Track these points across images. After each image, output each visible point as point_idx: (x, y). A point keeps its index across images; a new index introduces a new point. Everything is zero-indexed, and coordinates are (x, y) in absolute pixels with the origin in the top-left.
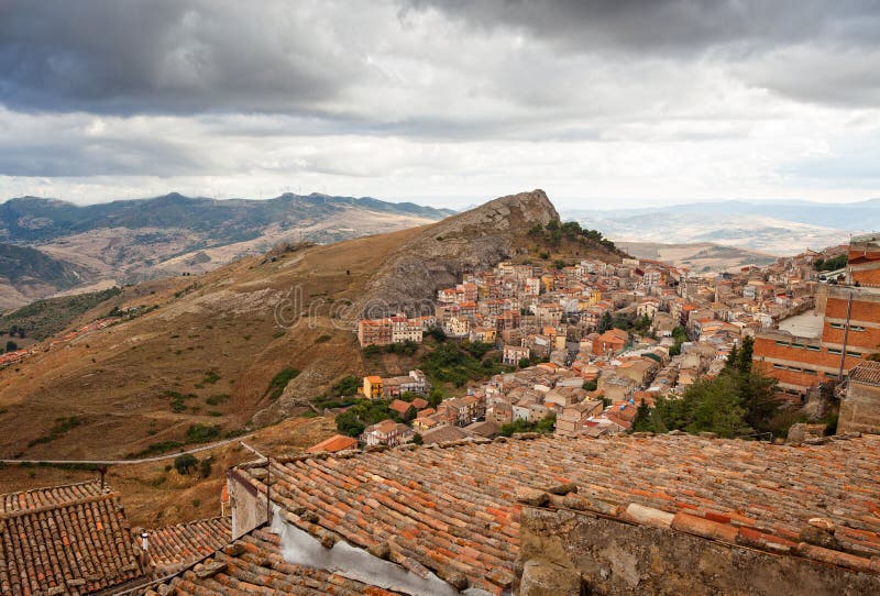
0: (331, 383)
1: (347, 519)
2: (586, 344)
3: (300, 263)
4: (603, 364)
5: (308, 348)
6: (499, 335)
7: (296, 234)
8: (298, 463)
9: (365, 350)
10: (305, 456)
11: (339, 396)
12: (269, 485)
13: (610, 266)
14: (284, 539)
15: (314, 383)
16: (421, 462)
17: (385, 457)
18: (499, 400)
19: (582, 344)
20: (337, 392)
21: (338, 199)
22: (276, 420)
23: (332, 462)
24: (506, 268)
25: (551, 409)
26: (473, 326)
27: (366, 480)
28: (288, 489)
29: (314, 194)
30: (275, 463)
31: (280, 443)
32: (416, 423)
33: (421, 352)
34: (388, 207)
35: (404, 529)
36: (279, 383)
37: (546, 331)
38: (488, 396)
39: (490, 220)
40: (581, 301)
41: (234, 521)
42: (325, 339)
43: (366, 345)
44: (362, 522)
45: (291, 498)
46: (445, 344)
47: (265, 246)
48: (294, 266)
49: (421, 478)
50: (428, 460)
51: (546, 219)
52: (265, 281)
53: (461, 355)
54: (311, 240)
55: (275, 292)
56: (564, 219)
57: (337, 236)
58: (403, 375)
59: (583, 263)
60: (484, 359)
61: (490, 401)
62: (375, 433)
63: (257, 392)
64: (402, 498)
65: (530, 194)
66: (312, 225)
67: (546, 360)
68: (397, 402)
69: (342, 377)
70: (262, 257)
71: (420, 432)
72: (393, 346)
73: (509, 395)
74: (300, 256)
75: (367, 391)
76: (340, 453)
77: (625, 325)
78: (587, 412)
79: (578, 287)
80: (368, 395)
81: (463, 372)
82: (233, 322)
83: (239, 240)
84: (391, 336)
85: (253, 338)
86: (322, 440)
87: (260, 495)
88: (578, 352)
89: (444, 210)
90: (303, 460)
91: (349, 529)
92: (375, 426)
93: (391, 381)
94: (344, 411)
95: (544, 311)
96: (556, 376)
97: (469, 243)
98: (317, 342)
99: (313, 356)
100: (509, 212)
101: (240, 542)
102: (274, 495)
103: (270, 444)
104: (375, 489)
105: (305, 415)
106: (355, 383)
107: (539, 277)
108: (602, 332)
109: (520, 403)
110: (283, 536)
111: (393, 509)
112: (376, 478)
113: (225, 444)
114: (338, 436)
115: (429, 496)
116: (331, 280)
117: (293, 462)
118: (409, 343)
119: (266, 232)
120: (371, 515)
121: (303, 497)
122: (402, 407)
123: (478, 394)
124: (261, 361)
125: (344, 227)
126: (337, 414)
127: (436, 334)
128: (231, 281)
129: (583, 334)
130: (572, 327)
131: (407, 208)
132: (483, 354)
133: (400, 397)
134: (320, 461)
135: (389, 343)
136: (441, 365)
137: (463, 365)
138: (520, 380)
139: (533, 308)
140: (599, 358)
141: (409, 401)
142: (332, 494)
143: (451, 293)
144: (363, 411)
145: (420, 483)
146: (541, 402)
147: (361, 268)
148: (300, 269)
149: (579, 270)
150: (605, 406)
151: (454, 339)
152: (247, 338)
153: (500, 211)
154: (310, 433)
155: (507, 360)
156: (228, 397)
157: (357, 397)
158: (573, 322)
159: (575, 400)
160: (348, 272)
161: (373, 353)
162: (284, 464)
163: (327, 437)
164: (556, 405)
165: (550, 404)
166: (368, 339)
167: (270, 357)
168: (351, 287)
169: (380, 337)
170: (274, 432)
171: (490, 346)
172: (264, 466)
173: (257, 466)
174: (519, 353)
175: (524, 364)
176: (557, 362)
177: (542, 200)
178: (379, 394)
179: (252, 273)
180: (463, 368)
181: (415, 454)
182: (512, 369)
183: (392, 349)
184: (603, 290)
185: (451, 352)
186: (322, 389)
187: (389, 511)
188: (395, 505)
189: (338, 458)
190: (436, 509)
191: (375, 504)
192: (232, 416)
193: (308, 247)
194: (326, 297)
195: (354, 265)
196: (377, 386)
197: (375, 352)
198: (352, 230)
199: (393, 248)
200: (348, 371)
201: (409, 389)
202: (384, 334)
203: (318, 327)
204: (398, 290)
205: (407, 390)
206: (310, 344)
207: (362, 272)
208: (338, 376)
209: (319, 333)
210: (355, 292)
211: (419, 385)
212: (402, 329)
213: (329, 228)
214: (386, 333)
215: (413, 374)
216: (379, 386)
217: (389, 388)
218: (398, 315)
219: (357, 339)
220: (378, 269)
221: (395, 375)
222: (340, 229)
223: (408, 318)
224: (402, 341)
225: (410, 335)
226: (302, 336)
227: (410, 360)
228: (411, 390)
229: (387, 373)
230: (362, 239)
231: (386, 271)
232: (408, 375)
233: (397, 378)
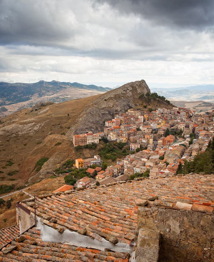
0: (62, 162)
1: (69, 220)
2: (160, 141)
3: (47, 111)
4: (166, 149)
5: (52, 148)
6: (129, 139)
7: (46, 98)
8: (48, 198)
9: (76, 148)
10: (51, 194)
11: (66, 168)
12: (35, 209)
13: (168, 110)
14: (42, 232)
15: (55, 163)
16: (99, 193)
17: (84, 192)
18: (129, 166)
19: (159, 142)
20: (65, 167)
21: (64, 83)
22: (39, 180)
23: (63, 196)
24: (131, 112)
25: (148, 168)
26: (118, 136)
27: (77, 202)
28: (44, 210)
29: (53, 81)
30: (38, 199)
31: (41, 190)
32: (97, 177)
33: (98, 147)
34: (84, 87)
35: (92, 221)
36: (39, 164)
37: (146, 137)
38: (125, 164)
39: (125, 92)
40: (158, 124)
41: (20, 226)
42: (59, 144)
43: (76, 146)
44: (75, 220)
45: (45, 213)
46: (108, 144)
47: (32, 104)
48: (44, 113)
49: (99, 199)
50: (102, 192)
51: (145, 92)
52: (33, 119)
53: (114, 148)
54: (52, 101)
55: (38, 124)
56: (152, 92)
57: (63, 99)
58: (91, 157)
59: (159, 109)
60: (123, 149)
61: (125, 166)
62: (80, 183)
63: (30, 169)
64: (91, 209)
65: (139, 82)
66: (52, 95)
67: (146, 148)
68: (89, 169)
69: (67, 160)
70: (31, 109)
71: (99, 181)
72: (87, 145)
73: (132, 163)
74: (48, 108)
75: (77, 165)
76: (66, 192)
77: (174, 133)
78: (161, 168)
79: (157, 119)
80: (78, 167)
81: (115, 155)
82: (19, 138)
83: (20, 101)
84: (86, 141)
85: (28, 145)
86: (59, 187)
87: (32, 213)
88: (157, 145)
89: (107, 88)
90: (50, 197)
91: (70, 224)
92: (81, 180)
93: (87, 160)
94: (68, 174)
95: (145, 129)
96: (149, 155)
97: (117, 102)
98: (56, 145)
99: (54, 152)
100: (132, 89)
101: (23, 235)
102: (38, 213)
103: (37, 191)
104: (81, 206)
105: (51, 177)
106: (72, 162)
107: (143, 115)
108: (166, 136)
109: (136, 166)
110: (42, 231)
111: (88, 214)
112: (81, 201)
113: (17, 192)
114: (65, 185)
115: (102, 207)
116: (61, 118)
117: (46, 197)
118: (93, 144)
119: (32, 98)
120: (79, 217)
121: (51, 213)
122: (91, 171)
123: (121, 164)
124: (31, 155)
125: (67, 95)
126: (65, 176)
127: (104, 140)
128: (17, 120)
129: (159, 137)
130: (155, 135)
131: (92, 87)
132: (122, 147)
133: (91, 167)
134: (57, 196)
135: (86, 144)
136: (107, 153)
137: (115, 152)
138: (136, 157)
139: (141, 128)
140: (165, 147)
141: (94, 168)
142: (63, 210)
143: (110, 123)
144: (76, 174)
145: (98, 202)
146: (144, 165)
147: (73, 113)
148: (48, 114)
149: (157, 112)
150: (167, 165)
151: (111, 141)
152: (25, 145)
153: (128, 88)
154: (54, 185)
155: (132, 149)
156: (17, 171)
157: (73, 168)
158: (156, 133)
159: (156, 164)
160: (68, 115)
161: (79, 149)
162: (42, 199)
163: (61, 186)
164: (150, 166)
165: (147, 166)
167: (36, 153)
168: (70, 121)
169: (82, 142)
170: (38, 186)
171: (125, 144)
172: (33, 200)
173: (30, 201)
174: (136, 146)
175: (138, 150)
176: (150, 149)
177: (144, 84)
178: (82, 166)
179: (27, 116)
180: (115, 153)
181: (96, 190)
182: (133, 153)
183: (87, 147)
184: (166, 120)
185: (111, 147)
186: (58, 166)
187: (86, 214)
188: (88, 212)
189: (65, 194)
190: (105, 212)
191: (81, 212)
192: (20, 180)
193: (51, 104)
194: (60, 126)
195: (71, 112)
196: (81, 163)
197: (80, 149)
198: (70, 96)
199: (87, 104)
200: (69, 157)
201: (94, 163)
202: (83, 141)
203: (56, 139)
204: (89, 122)
205: (93, 164)
206: (53, 146)
207: (74, 115)
208: (65, 159)
209: (56, 141)
210: (71, 123)
211: (98, 161)
212: (91, 138)
213: (60, 96)
214: (84, 140)
215: (95, 157)
216: (82, 163)
217: (86, 163)
218: (89, 132)
219: (72, 143)
220: (81, 113)
221: (88, 158)
222: (65, 96)
223: (93, 133)
224: (91, 143)
225: (94, 141)
226: (49, 143)
227: (94, 151)
228: (95, 163)
229: (85, 157)
230: (74, 100)
231: (84, 114)
232: (93, 157)
233: (89, 159)
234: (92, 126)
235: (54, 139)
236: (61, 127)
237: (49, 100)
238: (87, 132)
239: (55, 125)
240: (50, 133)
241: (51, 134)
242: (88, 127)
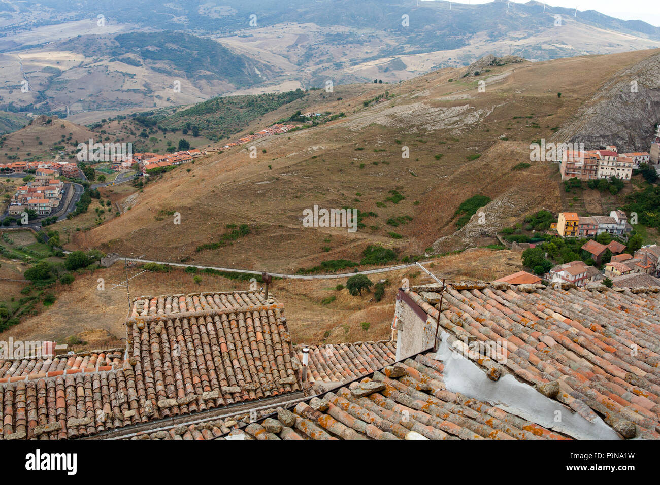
1: (519, 354)
3: (506, 79)
5: (504, 175)
7: (505, 47)
8: (476, 291)
9: (566, 183)
10: (484, 285)
11: (530, 230)
12: (441, 311)
14: (447, 367)
15: (505, 214)
16: (608, 305)
17: (570, 295)
20: (528, 226)
22: (458, 249)
23: (512, 294)
27: (545, 316)
28: (460, 317)
30: (450, 288)
31: (459, 274)
32: (608, 267)
33: (627, 191)
35: (578, 370)
36: (468, 209)
41: (398, 346)
42: (524, 167)
43: (568, 178)
44: (534, 358)
45: (462, 326)
46: (655, 185)
47: (469, 57)
48: (498, 83)
49: (605, 321)
50: (616, 304)
52: (465, 96)
54: (520, 55)
55: (476, 110)
57: (552, 53)
58: (603, 214)
62: (562, 273)
63: (442, 218)
64: (581, 339)
66: (524, 38)
68: (592, 243)
69: (536, 210)
70: (464, 70)
71: (611, 278)
72: (597, 182)
74: (507, 72)
75: (560, 228)
76: (522, 286)
80: (561, 233)
82: (425, 139)
83: (440, 48)
84: (596, 171)
85: (444, 159)
86: (505, 275)
87: (430, 319)
90: (481, 290)
91: (519, 364)
92: (564, 266)
93: (589, 220)
94: (532, 246)
98: (514, 169)
99: (507, 184)
101: (402, 365)
102: (445, 321)
103: (449, 274)
104: (554, 327)
105: (490, 247)
106: (549, 217)
110: (448, 363)
111: (570, 350)
112: (557, 316)
113: (403, 268)
114: (522, 273)
115: (611, 341)
116: (537, 102)
117: (470, 290)
118: (614, 180)
119: (471, 41)
120: (546, 353)
121: (476, 328)
122: (597, 249)
124: (450, 184)
125: (563, 43)
126: (525, 249)
127: (646, 173)
128: (427, 93)
131: (638, 27)
133: (596, 238)
134: (499, 292)
135: (593, 178)
141: (605, 244)
142: (507, 326)
144: (553, 249)
145: (603, 326)
147: (574, 91)
148: (505, 86)
152: (438, 158)
154: (494, 266)
156: (410, 219)
157: (548, 233)
160: (559, 95)
161: (573, 187)
162: (460, 291)
163: (510, 272)
166: (571, 171)
167: (459, 181)
168: (560, 112)
169: (585, 170)
170: (455, 261)
172: (438, 291)
173: (431, 290)
178: (573, 233)
179: (452, 86)
181: (603, 296)
183: (596, 185)
186: (513, 221)
187: (565, 350)
188: (572, 345)
189: (519, 291)
190: (616, 355)
191: (552, 343)
192: (414, 239)
193: (517, 62)
194: (532, 121)
195: (567, 88)
196: (572, 224)
197: (577, 187)
198: (569, 47)
199: (614, 71)
200: (543, 204)
201: (607, 230)
202: (589, 168)
203: (517, 153)
204: (612, 120)
205: (605, 231)
206: (506, 171)
207: (575, 96)
208: (532, 208)
209: (517, 160)
210: (563, 117)
211: (619, 227)
212: (610, 164)
213: (544, 43)
214: (592, 167)
215: (614, 214)
216: (575, 223)
217: (586, 227)
218: (608, 148)
219: (558, 170)
220: (593, 94)
221: (594, 214)
222: (557, 45)
223: (619, 152)
224: (608, 177)
225: (618, 171)
226: (498, 161)
227: (613, 199)
228: (609, 231)
229: (585, 210)
230: (581, 59)
231: (602, 98)
232: (609, 215)
233: (595, 217)
234: (618, 132)
235: (513, 154)
236: (536, 126)
237: (513, 51)
238: (604, 146)
239: (520, 117)
240: (503, 136)
241: (506, 139)
242: (606, 134)
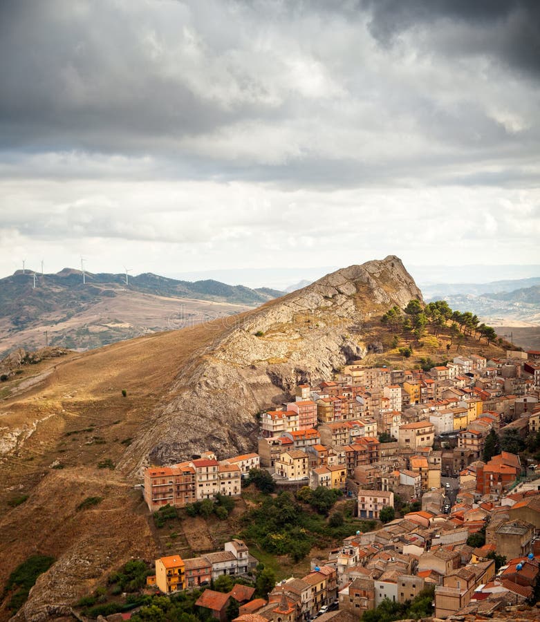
0: (105, 573)
2: (468, 479)
3: (47, 380)
4: (492, 506)
5: (66, 519)
6: (351, 476)
7: (39, 335)
9: (155, 516)
11: (119, 593)
13: (491, 362)
15: (79, 577)
18: (356, 575)
19: (463, 479)
20: (115, 588)
21: (104, 278)
24: (355, 374)
25: (428, 580)
26: (314, 464)
29: (66, 270)
33: (239, 511)
34: (180, 288)
36: (23, 580)
37: (416, 462)
38: (341, 570)
39: (330, 303)
40: (457, 416)
42: (93, 502)
43: (157, 507)
46: (275, 496)
48: (36, 388)
51: (404, 300)
53: (298, 510)
54: (60, 345)
55: (11, 431)
56: (428, 297)
57: (105, 337)
58: (215, 550)
59: (456, 360)
60: (331, 514)
61: (344, 578)
65: (381, 263)
66: (63, 320)
67: (417, 507)
68: (209, 594)
69: (122, 562)
72: (198, 505)
73: (368, 566)
75: (161, 581)
77: (515, 445)
78: (474, 579)
79: (451, 396)
80: (164, 588)
81: (301, 537)
84: (194, 490)
88: (457, 491)
89: (264, 290)
93: (197, 562)
94: (127, 617)
95: (411, 434)
96: (430, 530)
97: (302, 338)
98: (80, 507)
99: (74, 532)
100: (354, 290)
106: (143, 569)
107: (401, 385)
108: (487, 459)
109: (384, 577)
116: (98, 407)
118: (220, 499)
122: (215, 601)
123: (326, 569)
125: (117, 322)
127: (260, 482)
129: (462, 464)
130: (447, 455)
131: (210, 288)
132: (329, 507)
133: (213, 586)
135: (191, 501)
136: (272, 530)
137: (302, 526)
138: (383, 541)
139: (395, 431)
140: (486, 498)
141: (226, 591)
143: (280, 417)
144: (157, 614)
146: (414, 571)
147: (143, 385)
149: (452, 371)
150: (498, 565)
151: (287, 487)
153: (341, 289)
155: (364, 512)
157: (146, 592)
158: (447, 448)
159: (459, 563)
160: (124, 394)
161: (168, 519)
164: (434, 573)
165: (426, 573)
166: (160, 498)
168: (130, 416)
169: (178, 493)
171: (338, 494)
174: (380, 500)
175: (387, 516)
176: (430, 509)
177: (397, 270)
178: (180, 585)
180: (303, 531)
182: (371, 526)
183: (198, 511)
184: (484, 398)
185: (285, 507)
186: (92, 585)
193: (59, 355)
194: (93, 435)
195: (133, 381)
196: (176, 572)
197: (171, 518)
198: (127, 325)
199: (191, 351)
200: (131, 551)
201: (225, 571)
202: (183, 488)
203: (81, 484)
204: (202, 416)
205: (222, 573)
206: (69, 513)
207: (146, 391)
208: (116, 561)
209: (82, 494)
210: (134, 423)
211: (240, 564)
212: (211, 477)
213: (92, 324)
214: (187, 486)
215: (229, 547)
216: (179, 571)
217: (195, 573)
218: (203, 456)
219: (142, 498)
220: (170, 385)
221: (202, 552)
222: (108, 325)
223: (219, 459)
224: (211, 496)
225: (222, 486)
226: (56, 500)
227: (223, 526)
228: (228, 572)
229: (190, 549)
230: (144, 340)
231: (183, 388)
232: (223, 549)
233: (206, 556)
234: (213, 431)
235: (75, 486)
236: (99, 441)
237: (50, 341)
238: (197, 454)
239: (75, 432)
240: (56, 463)
241: (61, 467)
242: (197, 438)
